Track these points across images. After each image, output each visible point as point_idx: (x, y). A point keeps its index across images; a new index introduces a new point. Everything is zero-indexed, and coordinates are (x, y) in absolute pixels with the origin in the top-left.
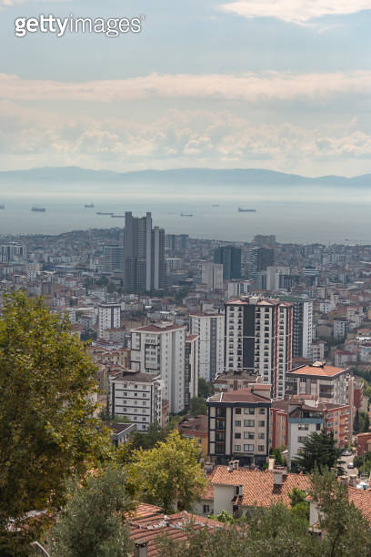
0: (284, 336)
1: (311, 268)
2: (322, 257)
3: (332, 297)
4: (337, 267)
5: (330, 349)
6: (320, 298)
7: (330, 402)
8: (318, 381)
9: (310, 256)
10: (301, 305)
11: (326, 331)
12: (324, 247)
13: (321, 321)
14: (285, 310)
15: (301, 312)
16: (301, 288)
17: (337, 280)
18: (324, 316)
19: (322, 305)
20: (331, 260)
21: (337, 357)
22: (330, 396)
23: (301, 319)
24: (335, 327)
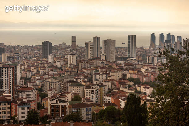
0: (11, 78)
1: (18, 54)
2: (21, 50)
3: (26, 64)
4: (26, 53)
5: (26, 81)
6: (21, 64)
7: (30, 99)
8: (26, 92)
9: (17, 50)
10: (16, 67)
11: (24, 75)
12: (21, 46)
13: (22, 72)
14: (11, 69)
15: (16, 69)
16: (15, 61)
17: (26, 58)
18: (23, 70)
19: (22, 66)
20: (24, 51)
21: (29, 84)
22: (30, 98)
23: (16, 72)
24: (28, 74)
